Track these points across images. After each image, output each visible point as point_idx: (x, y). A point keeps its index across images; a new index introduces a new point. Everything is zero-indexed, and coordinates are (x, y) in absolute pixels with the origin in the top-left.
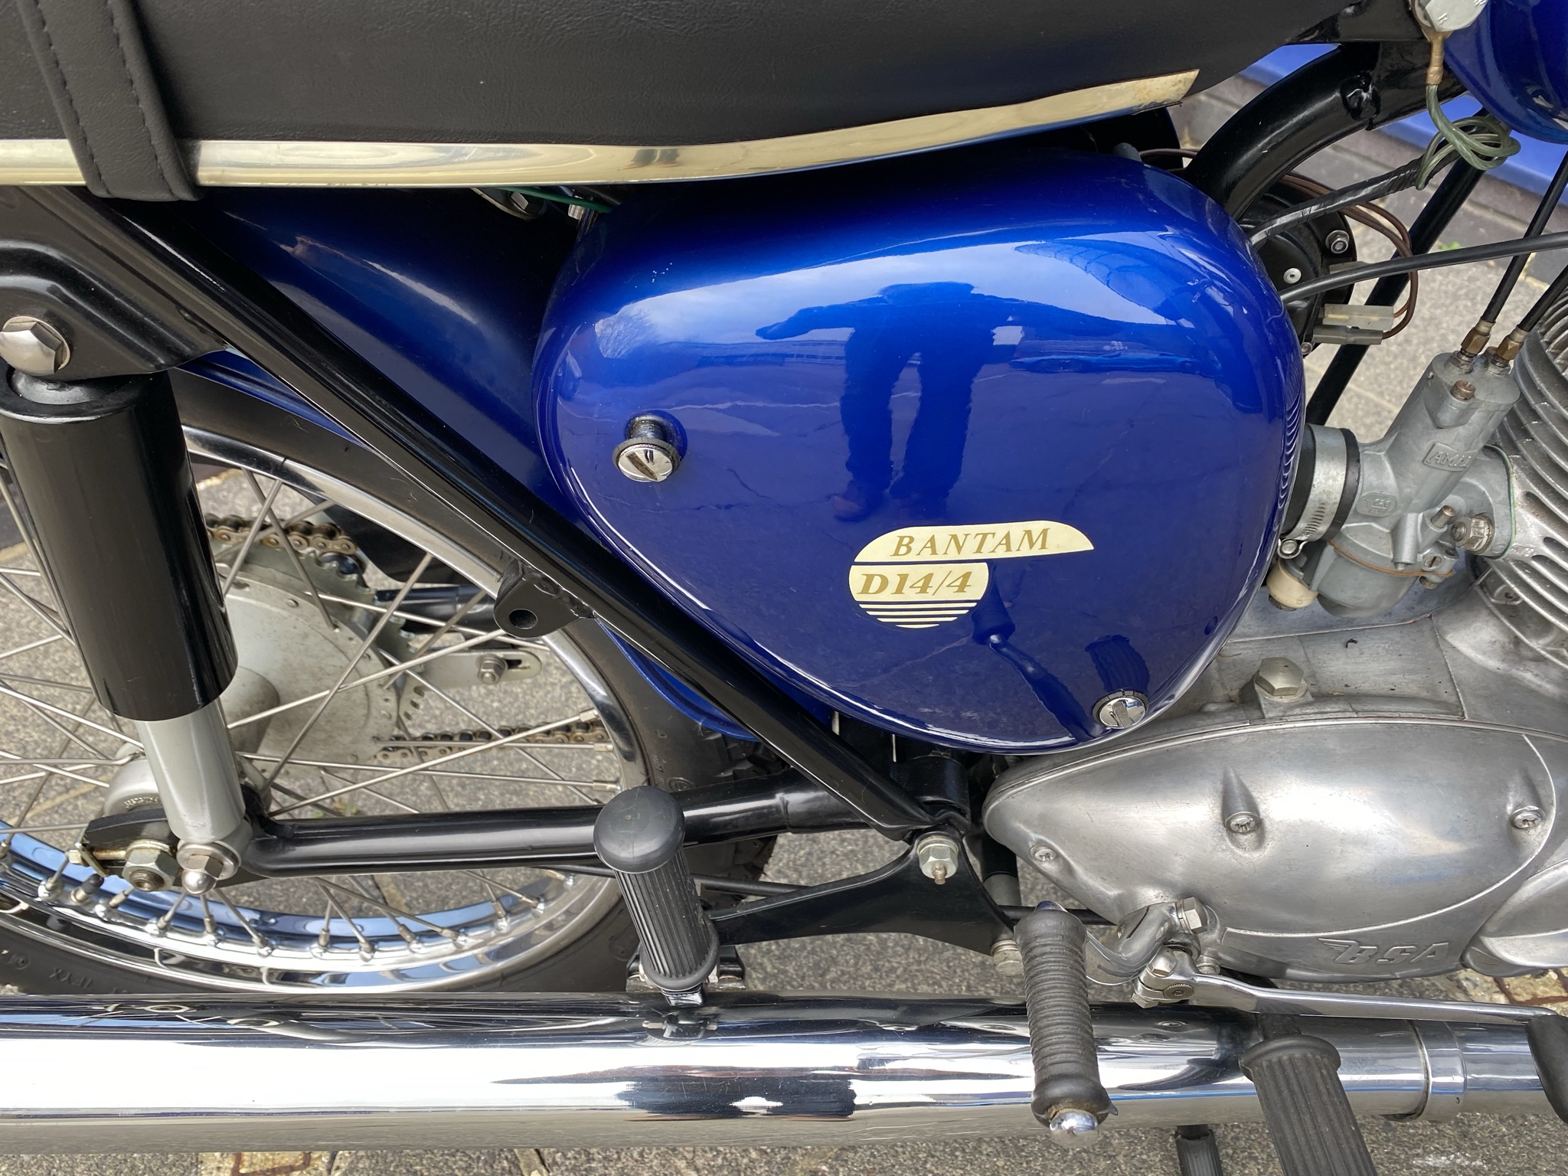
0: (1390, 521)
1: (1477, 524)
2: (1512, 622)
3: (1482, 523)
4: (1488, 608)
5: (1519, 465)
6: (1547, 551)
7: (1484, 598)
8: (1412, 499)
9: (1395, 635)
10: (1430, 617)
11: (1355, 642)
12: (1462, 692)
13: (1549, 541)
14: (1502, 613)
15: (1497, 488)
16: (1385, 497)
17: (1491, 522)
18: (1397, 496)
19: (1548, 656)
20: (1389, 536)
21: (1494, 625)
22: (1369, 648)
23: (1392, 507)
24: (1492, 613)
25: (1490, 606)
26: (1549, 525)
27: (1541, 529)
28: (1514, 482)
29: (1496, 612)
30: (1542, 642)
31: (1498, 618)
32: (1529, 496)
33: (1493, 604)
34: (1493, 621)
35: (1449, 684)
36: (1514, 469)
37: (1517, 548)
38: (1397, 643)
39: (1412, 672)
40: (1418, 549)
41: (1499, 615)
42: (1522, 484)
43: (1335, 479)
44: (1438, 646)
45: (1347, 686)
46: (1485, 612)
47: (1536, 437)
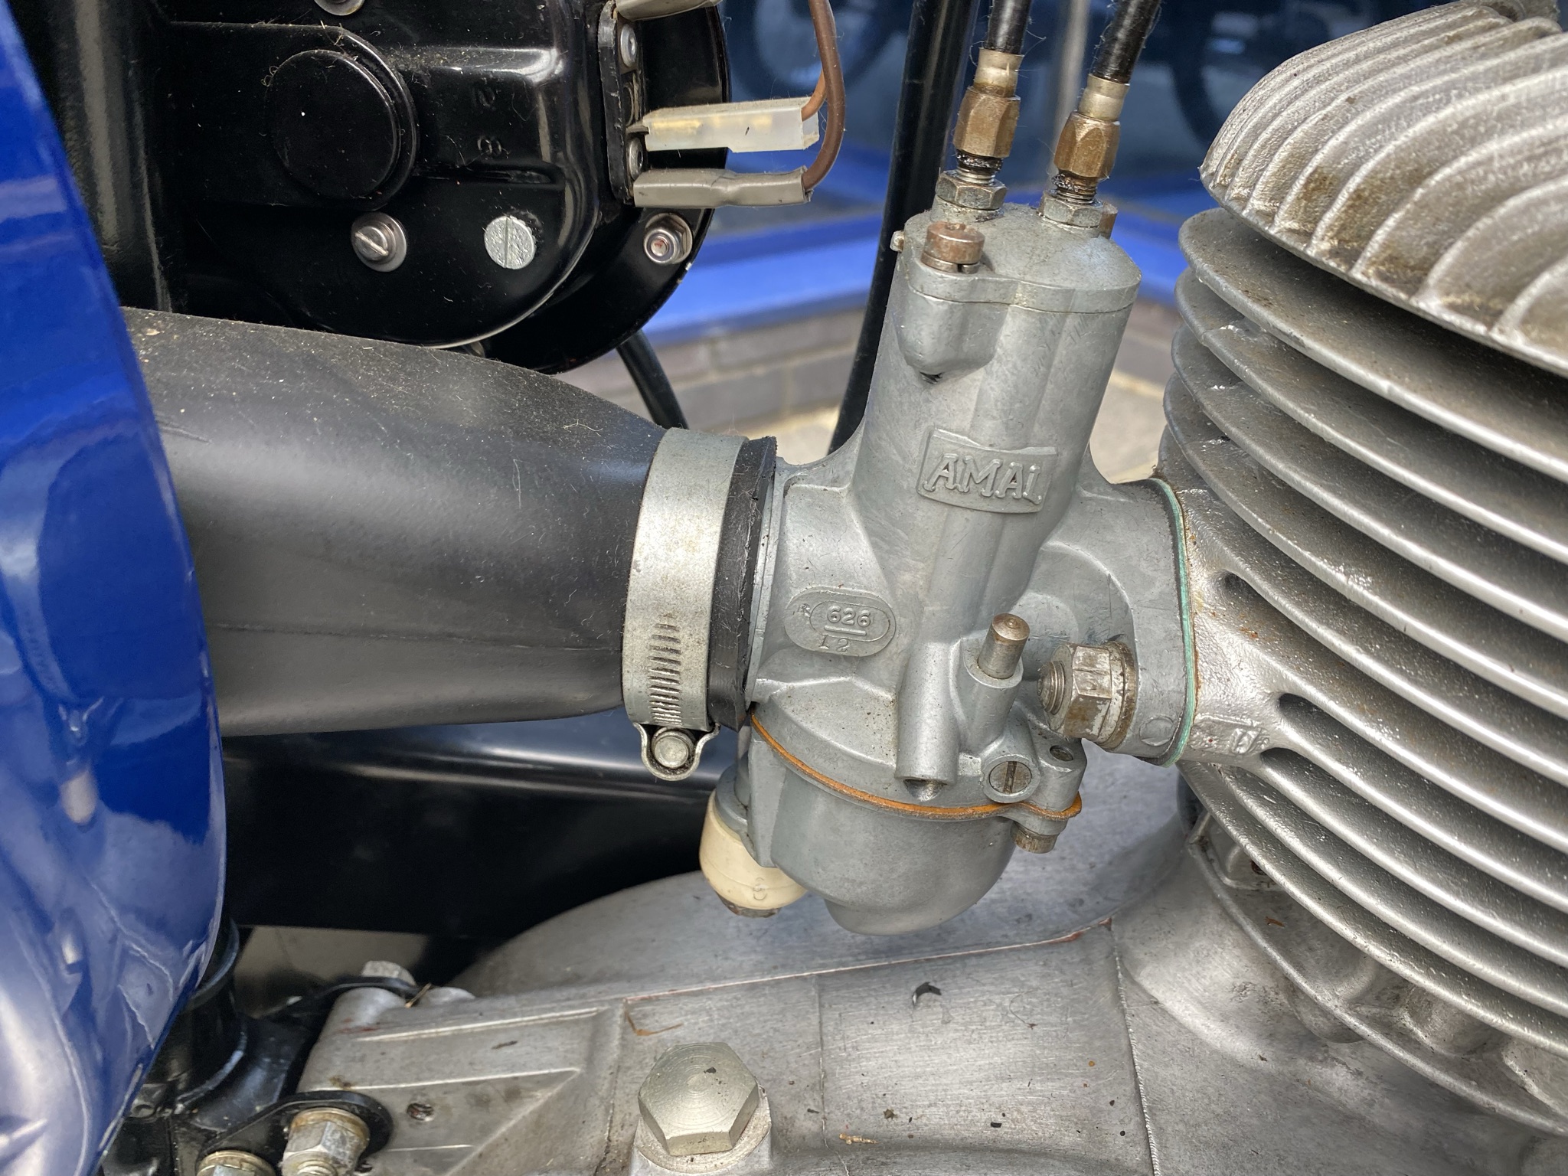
0: (887, 667)
1: (1091, 661)
2: (1270, 937)
3: (1104, 661)
4: (1217, 901)
5: (1200, 509)
6: (1291, 735)
7: (1209, 875)
8: (921, 604)
9: (1030, 972)
10: (1108, 926)
11: (937, 992)
12: (1160, 1131)
13: (1291, 703)
14: (1247, 913)
15: (1144, 567)
16: (851, 599)
17: (1128, 658)
18: (885, 597)
19: (1364, 1029)
20: (891, 711)
21: (1237, 945)
22: (967, 1006)
23: (879, 629)
24: (1227, 916)
25: (1221, 894)
26: (1284, 659)
27: (1268, 674)
28: (1190, 551)
29: (1234, 910)
30: (1344, 990)
31: (1241, 928)
32: (1231, 584)
33: (1228, 889)
34: (1231, 937)
35: (1132, 1109)
36: (1189, 521)
37: (1210, 728)
38: (1032, 992)
39: (1053, 1071)
40: (959, 743)
41: (1241, 918)
42: (1210, 558)
43: (691, 547)
44: (1117, 997)
45: (890, 1114)
46: (1213, 912)
47: (1234, 431)
